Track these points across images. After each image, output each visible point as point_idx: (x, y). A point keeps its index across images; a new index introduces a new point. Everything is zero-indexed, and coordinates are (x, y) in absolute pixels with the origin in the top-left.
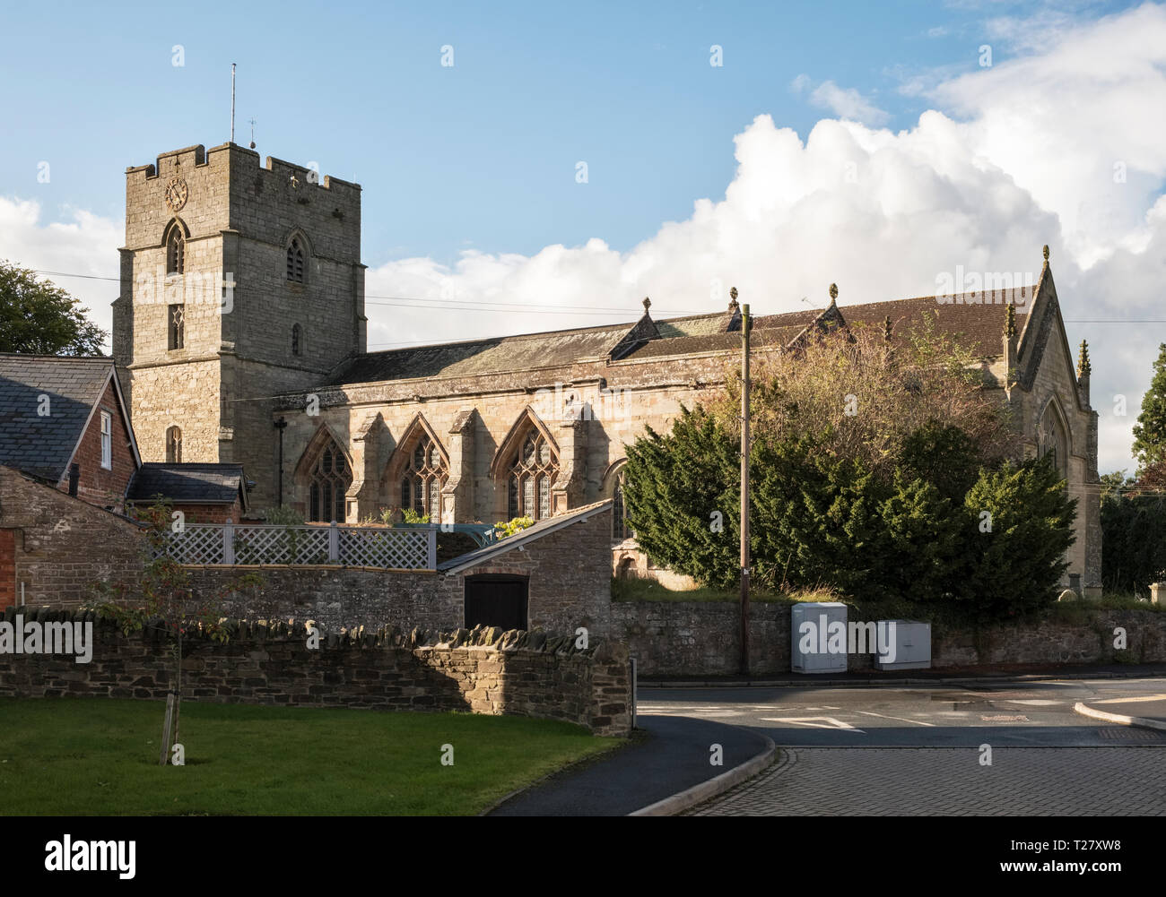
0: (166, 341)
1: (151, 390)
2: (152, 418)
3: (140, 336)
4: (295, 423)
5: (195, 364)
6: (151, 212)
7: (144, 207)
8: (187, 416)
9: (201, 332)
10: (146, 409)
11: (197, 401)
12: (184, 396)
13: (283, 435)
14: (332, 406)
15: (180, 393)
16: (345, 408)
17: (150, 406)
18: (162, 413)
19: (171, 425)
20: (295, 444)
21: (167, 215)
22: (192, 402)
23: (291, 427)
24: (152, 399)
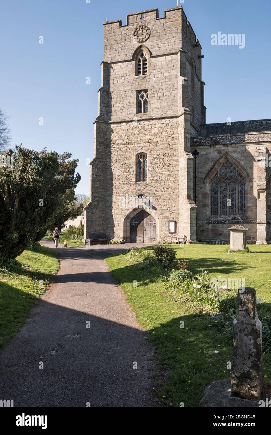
0: (135, 109)
1: (124, 134)
2: (125, 149)
3: (115, 106)
4: (204, 153)
5: (158, 120)
6: (123, 43)
7: (117, 41)
8: (151, 147)
9: (161, 103)
10: (121, 144)
11: (159, 139)
12: (149, 137)
13: (196, 158)
14: (232, 144)
15: (146, 135)
16: (243, 144)
17: (123, 142)
18: (132, 146)
19: (139, 152)
20: (205, 163)
21: (135, 44)
22: (155, 140)
23: (202, 155)
24: (124, 139)
